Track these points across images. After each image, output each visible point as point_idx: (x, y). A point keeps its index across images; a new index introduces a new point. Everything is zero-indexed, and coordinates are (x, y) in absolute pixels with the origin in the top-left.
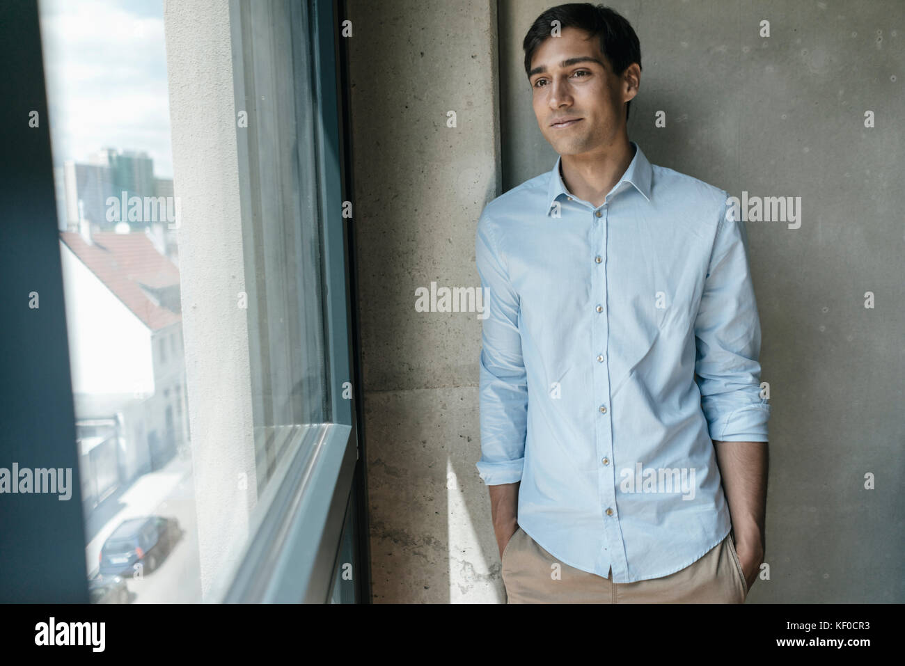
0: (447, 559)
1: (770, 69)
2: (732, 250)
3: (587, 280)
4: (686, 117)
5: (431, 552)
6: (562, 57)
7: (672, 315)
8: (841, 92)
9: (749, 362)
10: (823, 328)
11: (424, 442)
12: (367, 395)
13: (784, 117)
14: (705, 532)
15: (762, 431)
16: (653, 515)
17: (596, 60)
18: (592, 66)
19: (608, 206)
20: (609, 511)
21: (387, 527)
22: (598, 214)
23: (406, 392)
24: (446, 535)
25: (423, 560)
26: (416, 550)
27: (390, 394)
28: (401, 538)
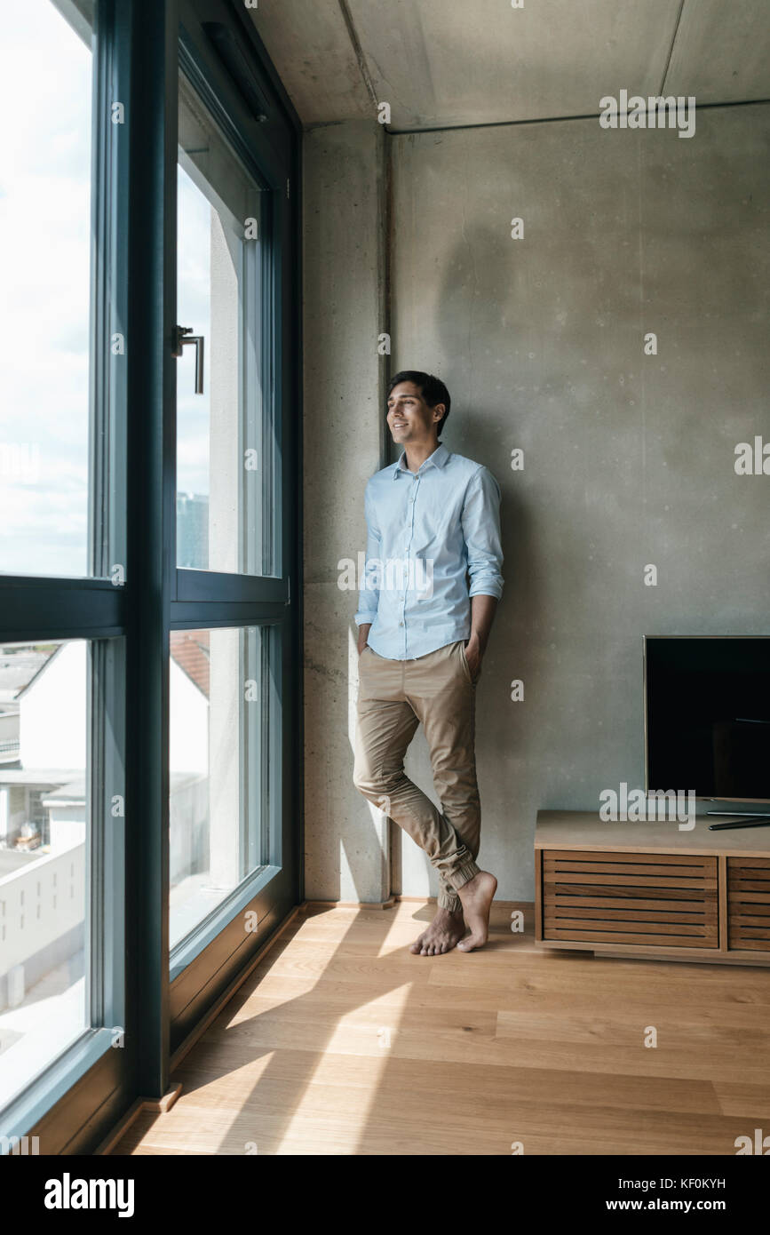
0: (347, 684)
1: (551, 400)
2: (476, 495)
3: (406, 510)
4: (499, 429)
5: (338, 680)
6: (401, 394)
7: (441, 526)
8: (598, 412)
9: (489, 555)
10: (591, 558)
11: (336, 613)
12: (305, 585)
13: (561, 427)
14: (447, 636)
15: (490, 589)
16: (422, 627)
17: (416, 397)
18: (414, 400)
19: (422, 474)
20: (401, 625)
21: (314, 662)
22: (417, 478)
23: (327, 584)
24: (347, 669)
25: (334, 684)
26: (331, 677)
27: (319, 584)
28: (320, 669)
